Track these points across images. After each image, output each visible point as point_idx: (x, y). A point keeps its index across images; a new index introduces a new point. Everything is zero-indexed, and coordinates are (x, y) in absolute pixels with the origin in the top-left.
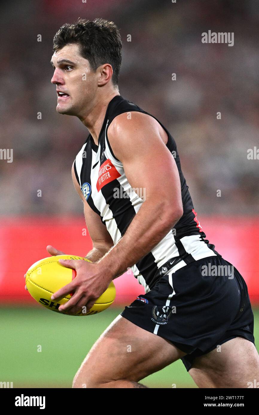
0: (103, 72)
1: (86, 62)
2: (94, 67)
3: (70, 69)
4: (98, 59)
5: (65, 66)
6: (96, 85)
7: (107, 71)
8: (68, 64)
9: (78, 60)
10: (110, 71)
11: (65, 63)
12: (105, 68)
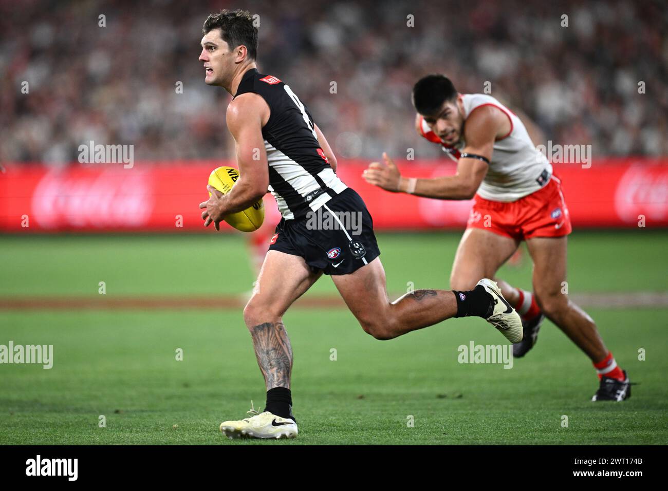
0: (240, 52)
1: (225, 44)
2: (232, 48)
3: (214, 50)
4: (235, 42)
5: (211, 47)
6: (233, 63)
7: (242, 51)
8: (211, 45)
9: (219, 43)
10: (245, 50)
11: (209, 45)
12: (241, 49)
